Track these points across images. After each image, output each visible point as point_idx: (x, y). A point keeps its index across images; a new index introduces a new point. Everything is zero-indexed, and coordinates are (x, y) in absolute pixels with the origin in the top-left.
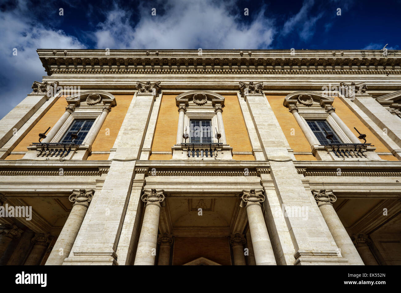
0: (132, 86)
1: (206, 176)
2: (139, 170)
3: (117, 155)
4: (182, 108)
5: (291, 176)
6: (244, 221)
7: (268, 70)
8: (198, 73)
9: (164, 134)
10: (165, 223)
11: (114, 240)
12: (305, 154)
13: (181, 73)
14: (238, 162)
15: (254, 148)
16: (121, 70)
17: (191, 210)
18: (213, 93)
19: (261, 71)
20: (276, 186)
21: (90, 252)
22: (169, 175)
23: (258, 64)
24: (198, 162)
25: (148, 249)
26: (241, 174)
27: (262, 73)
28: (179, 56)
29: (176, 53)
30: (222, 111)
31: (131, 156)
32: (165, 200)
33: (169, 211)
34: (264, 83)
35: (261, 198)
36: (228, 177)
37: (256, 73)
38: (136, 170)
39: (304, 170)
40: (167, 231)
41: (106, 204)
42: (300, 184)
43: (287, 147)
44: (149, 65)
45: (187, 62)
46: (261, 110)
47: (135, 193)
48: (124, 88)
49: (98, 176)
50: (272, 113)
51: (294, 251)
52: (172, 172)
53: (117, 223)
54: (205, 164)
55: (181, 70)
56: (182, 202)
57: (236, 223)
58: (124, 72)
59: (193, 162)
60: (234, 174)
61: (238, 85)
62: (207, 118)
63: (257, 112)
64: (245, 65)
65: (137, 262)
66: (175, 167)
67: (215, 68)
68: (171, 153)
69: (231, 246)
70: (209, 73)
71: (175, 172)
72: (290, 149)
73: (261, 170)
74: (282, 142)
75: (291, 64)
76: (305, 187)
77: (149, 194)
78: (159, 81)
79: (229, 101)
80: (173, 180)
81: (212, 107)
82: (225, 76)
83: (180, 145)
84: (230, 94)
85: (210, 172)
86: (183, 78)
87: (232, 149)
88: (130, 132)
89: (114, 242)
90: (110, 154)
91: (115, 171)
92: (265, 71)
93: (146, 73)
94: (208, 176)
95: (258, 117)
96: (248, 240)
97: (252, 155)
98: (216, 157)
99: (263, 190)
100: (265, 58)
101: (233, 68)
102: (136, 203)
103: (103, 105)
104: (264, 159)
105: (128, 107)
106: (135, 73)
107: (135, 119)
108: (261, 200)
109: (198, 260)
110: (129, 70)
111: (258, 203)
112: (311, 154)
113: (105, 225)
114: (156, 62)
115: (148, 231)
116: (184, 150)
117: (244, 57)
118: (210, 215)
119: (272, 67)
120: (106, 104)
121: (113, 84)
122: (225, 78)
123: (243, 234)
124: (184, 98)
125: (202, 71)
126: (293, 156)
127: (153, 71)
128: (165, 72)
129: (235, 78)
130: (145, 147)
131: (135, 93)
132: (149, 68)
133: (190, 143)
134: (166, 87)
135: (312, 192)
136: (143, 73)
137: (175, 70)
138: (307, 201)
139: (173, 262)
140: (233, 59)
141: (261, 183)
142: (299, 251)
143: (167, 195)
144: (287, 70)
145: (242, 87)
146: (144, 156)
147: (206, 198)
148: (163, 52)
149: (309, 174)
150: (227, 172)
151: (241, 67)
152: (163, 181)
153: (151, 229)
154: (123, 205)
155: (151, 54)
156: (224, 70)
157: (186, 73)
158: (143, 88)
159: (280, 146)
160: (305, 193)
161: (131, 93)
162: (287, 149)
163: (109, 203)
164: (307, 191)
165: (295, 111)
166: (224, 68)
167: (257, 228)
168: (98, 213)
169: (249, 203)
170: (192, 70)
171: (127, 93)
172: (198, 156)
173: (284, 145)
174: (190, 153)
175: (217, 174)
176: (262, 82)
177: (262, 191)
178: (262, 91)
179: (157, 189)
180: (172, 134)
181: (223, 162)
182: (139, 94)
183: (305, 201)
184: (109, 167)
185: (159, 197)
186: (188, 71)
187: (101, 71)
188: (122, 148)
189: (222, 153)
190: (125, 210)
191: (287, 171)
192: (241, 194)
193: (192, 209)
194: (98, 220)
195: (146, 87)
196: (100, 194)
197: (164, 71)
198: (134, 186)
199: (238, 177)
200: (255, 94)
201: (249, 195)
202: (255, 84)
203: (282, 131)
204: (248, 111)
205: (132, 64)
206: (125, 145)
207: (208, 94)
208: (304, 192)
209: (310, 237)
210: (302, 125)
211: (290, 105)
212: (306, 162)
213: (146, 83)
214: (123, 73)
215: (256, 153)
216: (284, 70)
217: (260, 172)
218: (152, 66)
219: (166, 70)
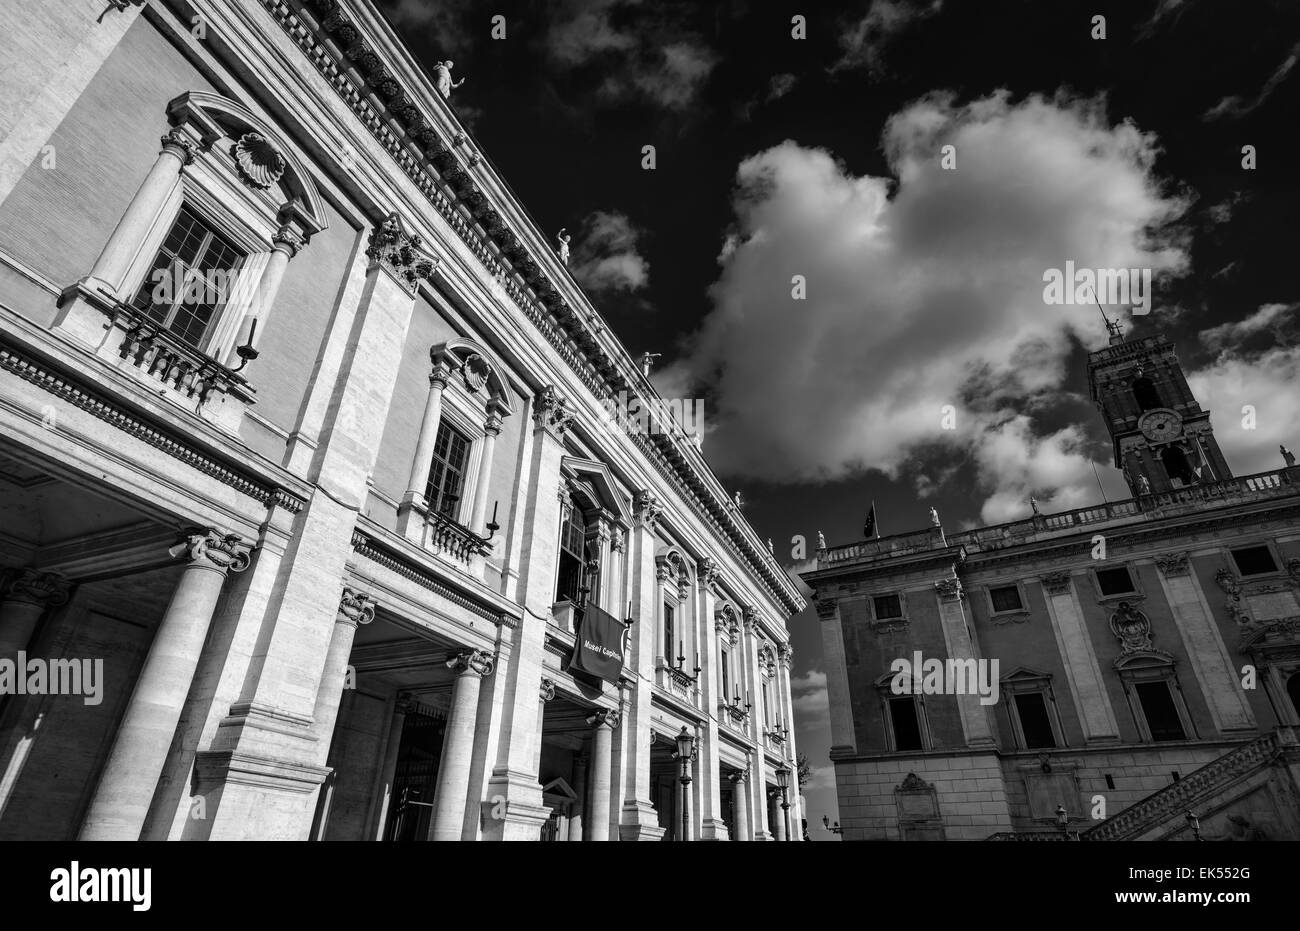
7: (470, 233)
15: (301, 428)
20: (292, 552)
23: (466, 198)
34: (441, 264)
39: (362, 540)
61: (386, 214)
62: (239, 243)
64: (440, 169)
73: (284, 497)
75: (518, 263)
81: (276, 219)
92: (466, 229)
97: (286, 445)
104: (306, 473)
117: (456, 154)
119: (484, 234)
138: (327, 612)
140: (431, 130)
144: (501, 270)
176: (440, 259)
200: (401, 281)
202: (422, 250)
204: (356, 310)
211: (442, 364)
215: (298, 447)
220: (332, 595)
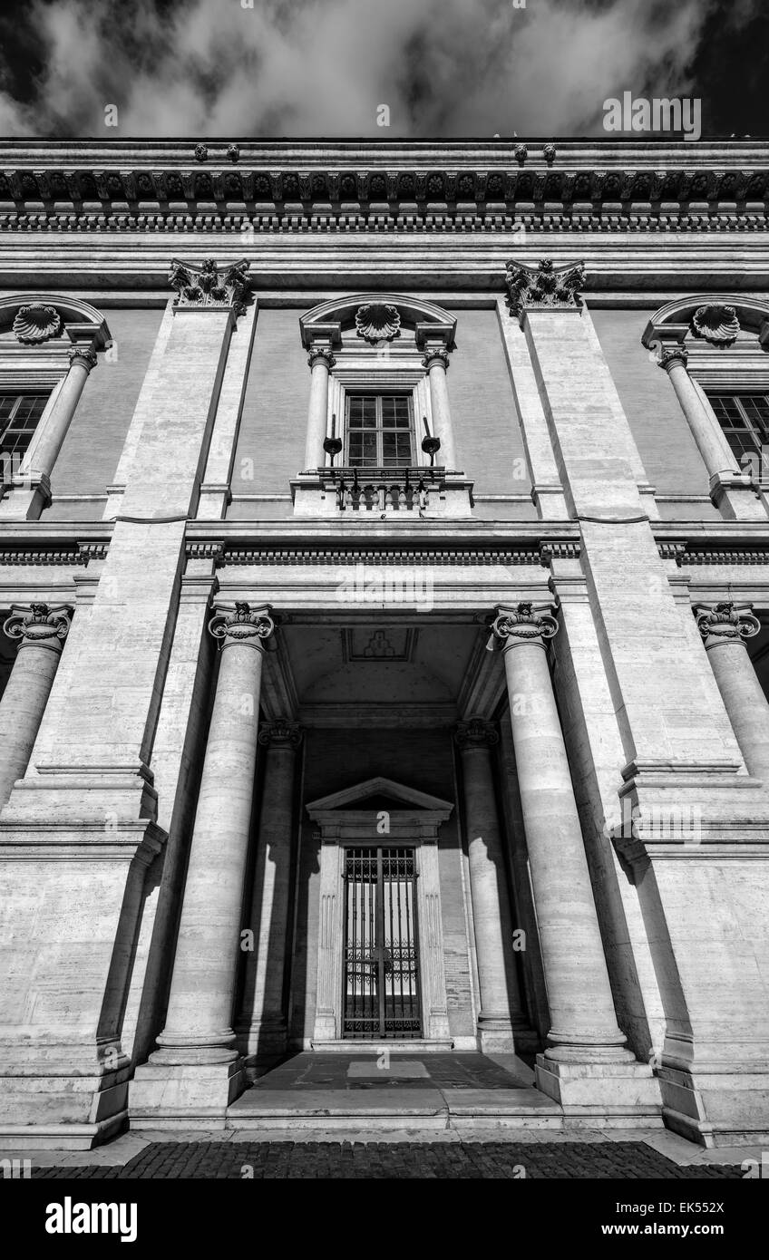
0: (157, 278)
1: (391, 564)
2: (198, 548)
3: (128, 504)
4: (321, 355)
5: (640, 563)
6: (497, 688)
7: (605, 219)
8: (372, 229)
9: (267, 440)
10: (278, 692)
11: (141, 737)
12: (689, 501)
13: (315, 230)
14: (489, 524)
15: (537, 483)
16: (116, 220)
17: (351, 660)
18: (419, 301)
19: (581, 222)
21: (80, 764)
22: (286, 564)
23: (574, 195)
24: (369, 524)
25: (235, 758)
26: (495, 559)
27: (585, 229)
28: (309, 164)
29: (297, 153)
30: (446, 365)
31: (171, 506)
32: (275, 631)
33: (288, 663)
34: (586, 266)
35: (547, 626)
36: (457, 568)
37: (566, 230)
38: (188, 548)
39: (680, 548)
40: (285, 714)
41: (109, 642)
42: (662, 588)
43: (637, 480)
44: (209, 198)
45: (337, 188)
46: (569, 362)
47: (189, 613)
48: (132, 283)
49: (78, 567)
50: (604, 368)
51: (622, 761)
52: (292, 554)
53: (146, 695)
54: (389, 529)
55: (314, 219)
56: (324, 639)
57: (475, 693)
58: (128, 225)
59: (354, 524)
60: (474, 558)
61: (505, 272)
62: (401, 387)
63: (558, 368)
64: (528, 198)
66: (303, 540)
67: (429, 211)
68: (289, 497)
69: (459, 751)
70: (410, 230)
71: (303, 555)
72: (647, 483)
73: (553, 547)
74: (623, 462)
76: (674, 596)
77: (231, 616)
78: (245, 260)
79: (469, 328)
80: (296, 576)
81: (416, 351)
82: (461, 241)
83: (316, 474)
84: (474, 305)
85: (404, 554)
86: (322, 247)
87: (472, 485)
88: (161, 433)
89: (141, 742)
90: (106, 500)
91: (127, 552)
92: (597, 219)
93: (200, 230)
94: (398, 564)
95: (558, 383)
96: (503, 734)
97: (532, 504)
98: (424, 508)
99: (554, 604)
100: (601, 170)
101: (491, 210)
102: (193, 642)
103: (70, 343)
104: (564, 515)
105: (149, 351)
106: (162, 230)
107: (173, 390)
108: (547, 632)
109: (367, 783)
110: (141, 219)
111: (539, 639)
112: (706, 501)
113: (113, 699)
114: (231, 189)
115: (231, 713)
116: (327, 487)
118: (403, 671)
120: (79, 342)
121: (94, 268)
122: (461, 249)
123: (491, 720)
124: (327, 318)
125: (386, 222)
126: (654, 505)
127: (223, 223)
128: (261, 227)
129: (495, 249)
130: (209, 478)
131: (166, 301)
132: (210, 211)
133: (347, 466)
134: (267, 282)
135: (695, 610)
136: (190, 230)
137: (295, 219)
139: (302, 788)
140: (492, 175)
141: (551, 586)
142: (636, 762)
143: (280, 617)
144: (668, 218)
145: (515, 280)
147: (391, 626)
148: (252, 148)
149: (692, 559)
150: (453, 554)
151: (518, 205)
152: (269, 580)
155: (211, 158)
156: (459, 219)
157: (333, 230)
158: (194, 285)
159: (618, 475)
160: (673, 612)
161: (157, 303)
162: (638, 486)
164: (681, 608)
165: (677, 362)
166: (461, 211)
168: (90, 668)
169: (512, 640)
171: (142, 304)
172: (369, 508)
173: (630, 474)
174: (347, 497)
175: (425, 558)
176: (582, 262)
177: (551, 607)
178: (579, 294)
179: (253, 601)
180: (291, 440)
181: (444, 524)
182: (180, 305)
183: (671, 634)
184: (108, 540)
185: (258, 625)
186: (337, 223)
187: (48, 222)
188: (141, 484)
189: (443, 498)
190: (165, 660)
191: (630, 551)
192: (492, 614)
193: (353, 656)
194: (92, 687)
195: (202, 279)
196: (90, 618)
197: (261, 222)
198: (185, 595)
199: (485, 567)
200: (556, 306)
201: (514, 618)
202: (558, 270)
203: (627, 431)
205: (151, 197)
206: (150, 474)
207: (405, 305)
208: (669, 611)
209: (671, 727)
210: (691, 410)
211: (665, 343)
212: (688, 524)
213: (201, 265)
214: (123, 229)
215: (543, 499)
216: (658, 217)
217: (550, 553)
218: (218, 202)
219: (266, 219)
220: (673, 615)
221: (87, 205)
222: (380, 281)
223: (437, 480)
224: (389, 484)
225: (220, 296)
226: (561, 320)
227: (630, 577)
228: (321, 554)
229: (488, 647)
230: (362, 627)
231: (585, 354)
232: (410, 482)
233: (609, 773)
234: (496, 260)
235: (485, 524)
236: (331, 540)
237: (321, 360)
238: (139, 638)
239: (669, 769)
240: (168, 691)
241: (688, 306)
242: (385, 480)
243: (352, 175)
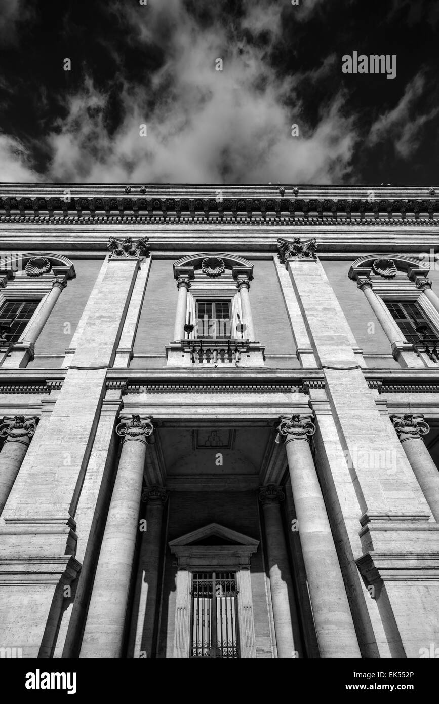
0: (101, 245)
1: (220, 392)
2: (113, 383)
3: (76, 359)
4: (183, 282)
5: (358, 392)
6: (282, 465)
7: (324, 219)
8: (210, 223)
9: (154, 325)
10: (155, 469)
11: (71, 499)
12: (381, 357)
13: (182, 224)
14: (274, 370)
15: (299, 348)
16: (84, 219)
17: (197, 448)
18: (234, 256)
19: (313, 221)
20: (333, 410)
22: (162, 393)
23: (308, 209)
24: (208, 370)
25: (126, 512)
26: (278, 390)
27: (315, 224)
28: (180, 195)
29: (174, 190)
30: (248, 287)
31: (100, 360)
32: (154, 432)
33: (161, 451)
34: (317, 240)
35: (309, 429)
36: (257, 394)
37: (306, 224)
38: (107, 384)
39: (379, 383)
40: (158, 482)
41: (57, 439)
42: (372, 406)
43: (352, 346)
44: (130, 209)
45: (193, 205)
46: (312, 286)
47: (106, 421)
48: (88, 247)
49: (44, 394)
50: (330, 289)
51: (359, 513)
52: (165, 387)
53: (75, 471)
54: (219, 373)
55: (182, 219)
56: (182, 436)
57: (270, 468)
58: (89, 221)
59: (200, 370)
60: (266, 389)
62: (225, 298)
63: (307, 289)
64: (287, 210)
65: (108, 534)
66: (171, 379)
67: (238, 215)
68: (165, 355)
69: (261, 506)
70: (229, 224)
71: (171, 388)
72: (358, 348)
73: (310, 383)
74: (344, 337)
75: (362, 209)
76: (379, 410)
77: (129, 423)
78: (146, 237)
79: (260, 269)
80: (167, 399)
81: (233, 280)
82: (255, 229)
83: (180, 343)
84: (262, 258)
85: (228, 387)
86: (185, 231)
87: (264, 349)
88: (97, 321)
89: (70, 502)
90: (64, 357)
91: (73, 386)
92: (321, 220)
93: (125, 223)
94: (224, 392)
95: (307, 296)
96: (287, 494)
97: (297, 359)
98: (238, 362)
99: (312, 415)
100: (321, 198)
101: (269, 215)
102: (106, 439)
103: (54, 276)
105: (95, 280)
106: (106, 223)
107: (105, 299)
108: (309, 432)
109: (207, 527)
110: (96, 218)
111: (305, 436)
112: (390, 357)
113: (57, 474)
114: (142, 205)
115: (126, 482)
116: (186, 350)
117: (286, 198)
118: (227, 455)
119: (331, 213)
120: (58, 276)
121: (70, 241)
122: (255, 232)
123: (280, 485)
124: (187, 264)
125: (217, 220)
126: (363, 360)
127: (136, 220)
128: (156, 222)
129: (271, 232)
130: (122, 345)
131: (105, 256)
132: (130, 215)
133: (196, 339)
134: (157, 247)
135: (391, 419)
136: (120, 223)
137: (172, 219)
138: (383, 433)
139: (167, 531)
140: (268, 200)
141: (310, 405)
142: (368, 514)
143: (158, 424)
144: (355, 219)
145: (282, 247)
146: (121, 361)
147: (221, 429)
148: (152, 188)
149: (387, 389)
150: (254, 387)
151: (282, 213)
152: (152, 402)
153: (131, 479)
154: (85, 441)
155: (132, 192)
156: (253, 219)
157: (191, 223)
158: (120, 248)
159: (342, 344)
160: (379, 420)
161: (100, 257)
162: (353, 350)
163: (63, 438)
164: (383, 417)
165: (366, 286)
166: (253, 216)
167: (302, 477)
168: (45, 455)
169: (290, 436)
170: (200, 219)
171: (92, 257)
172: (208, 362)
173: (348, 343)
174: (196, 355)
175: (239, 389)
176: (315, 239)
177: (310, 417)
178: (314, 253)
179: (142, 414)
180: (167, 325)
181: (249, 370)
182: (112, 258)
183: (380, 433)
184: (63, 379)
185: (145, 428)
186: (193, 220)
187: (49, 219)
188: (84, 349)
189: (248, 356)
190: (89, 450)
191: (352, 384)
192: (277, 421)
193: (199, 446)
194: (45, 467)
195: (124, 246)
196: (48, 425)
197: (155, 220)
198: (104, 411)
199: (272, 394)
200: (304, 259)
201: (290, 424)
202: (303, 242)
203: (345, 320)
205: (102, 209)
206: (90, 343)
207: (227, 258)
208: (377, 419)
209: (386, 491)
210: (377, 310)
211: (360, 277)
212: (383, 370)
213: (124, 239)
214: (87, 223)
215: (303, 356)
216: (350, 219)
217: (308, 386)
218: (134, 211)
219: (158, 219)
220: (379, 422)
221: (70, 212)
222: (214, 247)
223: (245, 346)
224: (219, 349)
225: (133, 253)
226: (306, 266)
227: (354, 400)
228: (182, 387)
229: (276, 441)
230: (204, 429)
231: (320, 282)
232: (230, 347)
233: (352, 521)
234: (272, 238)
235: (272, 370)
236: (186, 379)
237: (183, 284)
238: (75, 436)
239: (387, 518)
240: (89, 469)
241: (370, 259)
242: (217, 346)
243: (201, 200)
